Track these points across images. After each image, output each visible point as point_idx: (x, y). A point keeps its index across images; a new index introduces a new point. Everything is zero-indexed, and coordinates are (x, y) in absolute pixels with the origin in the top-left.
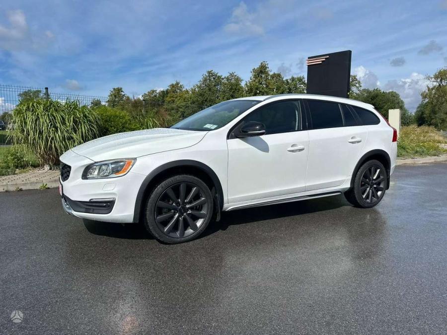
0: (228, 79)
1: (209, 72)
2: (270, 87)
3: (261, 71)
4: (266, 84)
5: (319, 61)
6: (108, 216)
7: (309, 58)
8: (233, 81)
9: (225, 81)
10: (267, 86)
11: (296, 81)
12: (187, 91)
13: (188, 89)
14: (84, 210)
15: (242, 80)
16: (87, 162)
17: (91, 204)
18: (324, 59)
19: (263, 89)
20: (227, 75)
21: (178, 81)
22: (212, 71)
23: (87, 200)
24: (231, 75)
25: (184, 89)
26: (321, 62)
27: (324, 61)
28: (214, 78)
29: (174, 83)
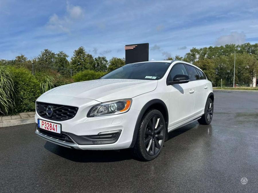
0: (58, 55)
1: (46, 50)
2: (86, 61)
3: (80, 52)
4: (84, 60)
5: (132, 48)
6: (114, 145)
7: (126, 46)
8: (62, 56)
9: (56, 56)
10: (84, 61)
11: (101, 59)
12: (30, 61)
13: (30, 60)
14: (91, 143)
15: (68, 56)
16: (94, 103)
17: (98, 137)
18: (135, 47)
19: (82, 62)
20: (58, 53)
21: (23, 55)
22: (48, 50)
23: (96, 133)
24: (61, 53)
25: (27, 60)
26: (133, 48)
27: (135, 48)
28: (49, 54)
29: (20, 56)
